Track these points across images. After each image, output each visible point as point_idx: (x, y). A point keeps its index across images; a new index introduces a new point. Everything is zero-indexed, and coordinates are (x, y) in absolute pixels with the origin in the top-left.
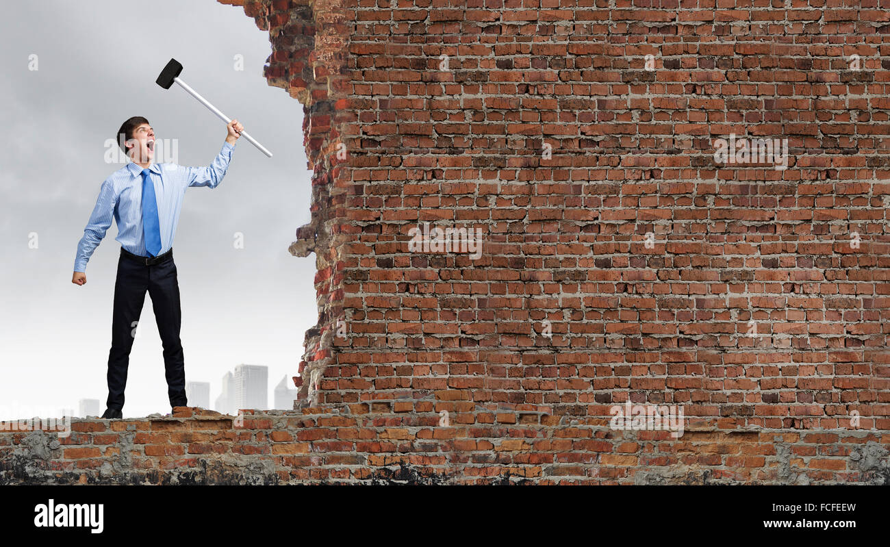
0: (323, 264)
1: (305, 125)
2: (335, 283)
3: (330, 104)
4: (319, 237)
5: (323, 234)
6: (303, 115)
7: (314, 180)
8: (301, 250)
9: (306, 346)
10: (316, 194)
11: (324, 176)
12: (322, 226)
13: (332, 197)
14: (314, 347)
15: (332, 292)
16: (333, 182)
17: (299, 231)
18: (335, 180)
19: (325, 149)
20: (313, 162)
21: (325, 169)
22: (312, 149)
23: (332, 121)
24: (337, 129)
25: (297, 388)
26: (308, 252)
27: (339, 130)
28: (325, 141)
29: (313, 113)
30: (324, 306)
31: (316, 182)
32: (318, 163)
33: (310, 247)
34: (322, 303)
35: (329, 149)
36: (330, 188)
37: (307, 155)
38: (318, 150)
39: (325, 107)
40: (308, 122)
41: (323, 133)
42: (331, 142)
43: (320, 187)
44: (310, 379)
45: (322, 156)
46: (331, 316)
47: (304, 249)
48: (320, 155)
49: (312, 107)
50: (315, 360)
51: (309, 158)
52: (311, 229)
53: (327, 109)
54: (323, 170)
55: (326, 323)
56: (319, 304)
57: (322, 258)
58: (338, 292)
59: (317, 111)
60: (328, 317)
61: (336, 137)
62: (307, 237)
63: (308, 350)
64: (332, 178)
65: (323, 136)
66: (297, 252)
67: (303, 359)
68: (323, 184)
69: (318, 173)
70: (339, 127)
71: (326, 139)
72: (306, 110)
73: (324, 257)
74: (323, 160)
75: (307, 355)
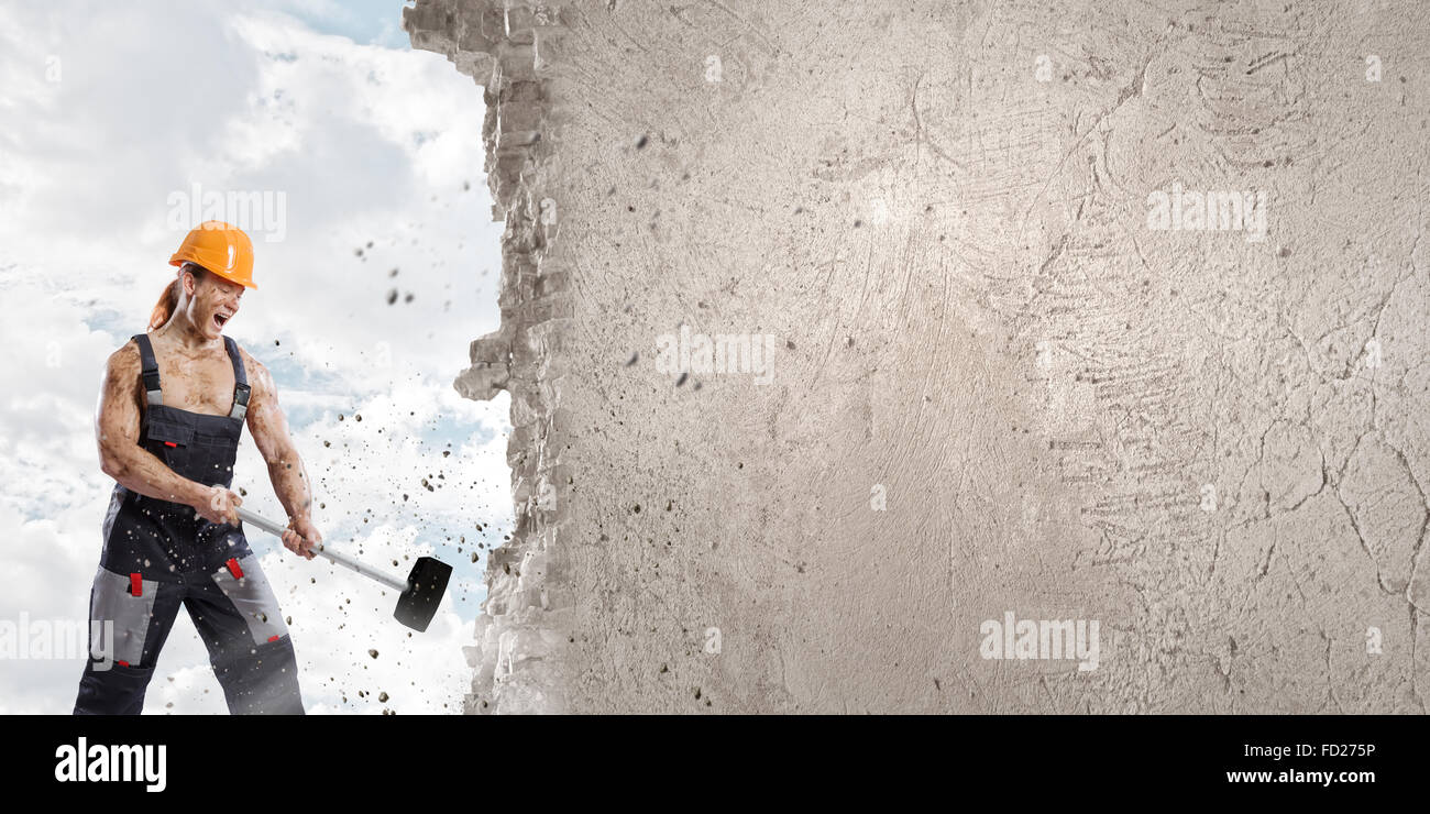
0: (524, 416)
1: (489, 129)
2: (549, 454)
3: (539, 85)
4: (517, 360)
5: (525, 353)
6: (483, 108)
7: (507, 242)
8: (479, 387)
9: (490, 584)
10: (510, 271)
11: (528, 234)
12: (524, 337)
13: (543, 278)
14: (506, 586)
15: (543, 472)
16: (545, 245)
17: (475, 347)
18: (549, 243)
19: (529, 179)
20: (504, 204)
21: (528, 219)
22: (502, 179)
23: (543, 122)
24: (552, 137)
25: (471, 670)
26: (494, 390)
27: (558, 139)
28: (528, 162)
29: (504, 105)
30: (526, 500)
31: (511, 247)
32: (514, 207)
33: (498, 381)
34: (524, 493)
35: (538, 178)
36: (538, 258)
37: (493, 191)
38: (514, 181)
39: (530, 91)
40: (494, 122)
41: (525, 145)
42: (541, 165)
43: (519, 255)
44: (498, 651)
45: (523, 194)
46: (542, 520)
47: (487, 383)
48: (518, 191)
49: (502, 92)
50: (508, 612)
51: (496, 196)
52: (500, 344)
53: (533, 96)
54: (525, 222)
55: (531, 535)
56: (516, 497)
57: (522, 402)
58: (555, 472)
59: (511, 100)
60: (535, 525)
61: (552, 154)
62: (491, 361)
63: (493, 591)
64: (544, 237)
65: (525, 152)
66: (470, 391)
67: (485, 609)
68: (523, 250)
69: (515, 227)
70: (558, 134)
71: (531, 159)
72: (489, 99)
73: (527, 400)
74: (525, 202)
75: (492, 602)
